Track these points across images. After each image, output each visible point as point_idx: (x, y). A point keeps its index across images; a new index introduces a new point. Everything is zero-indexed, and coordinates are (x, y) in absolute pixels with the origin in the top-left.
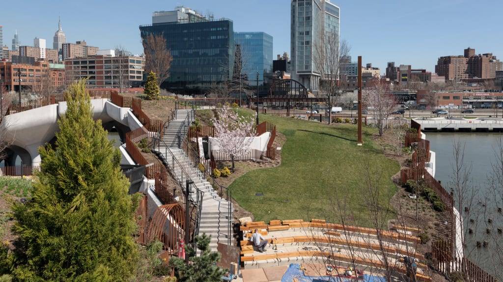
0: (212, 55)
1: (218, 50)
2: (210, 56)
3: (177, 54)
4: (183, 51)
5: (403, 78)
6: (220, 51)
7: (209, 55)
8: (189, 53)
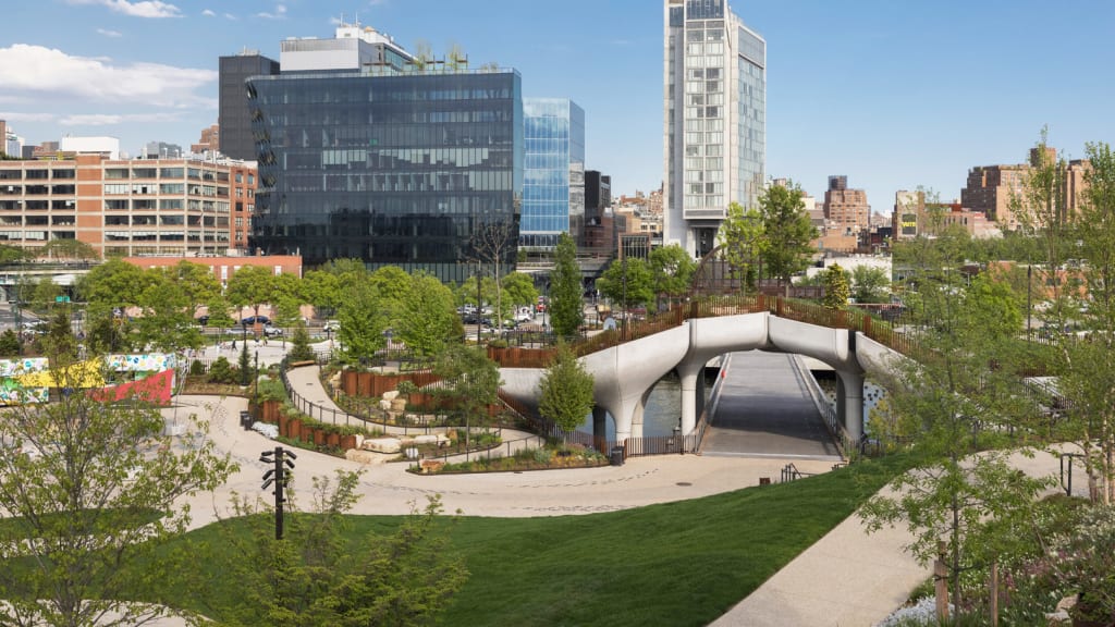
0: (466, 165)
1: (486, 151)
2: (462, 169)
3: (363, 159)
4: (382, 152)
5: (906, 224)
6: (490, 153)
7: (459, 164)
8: (401, 157)
